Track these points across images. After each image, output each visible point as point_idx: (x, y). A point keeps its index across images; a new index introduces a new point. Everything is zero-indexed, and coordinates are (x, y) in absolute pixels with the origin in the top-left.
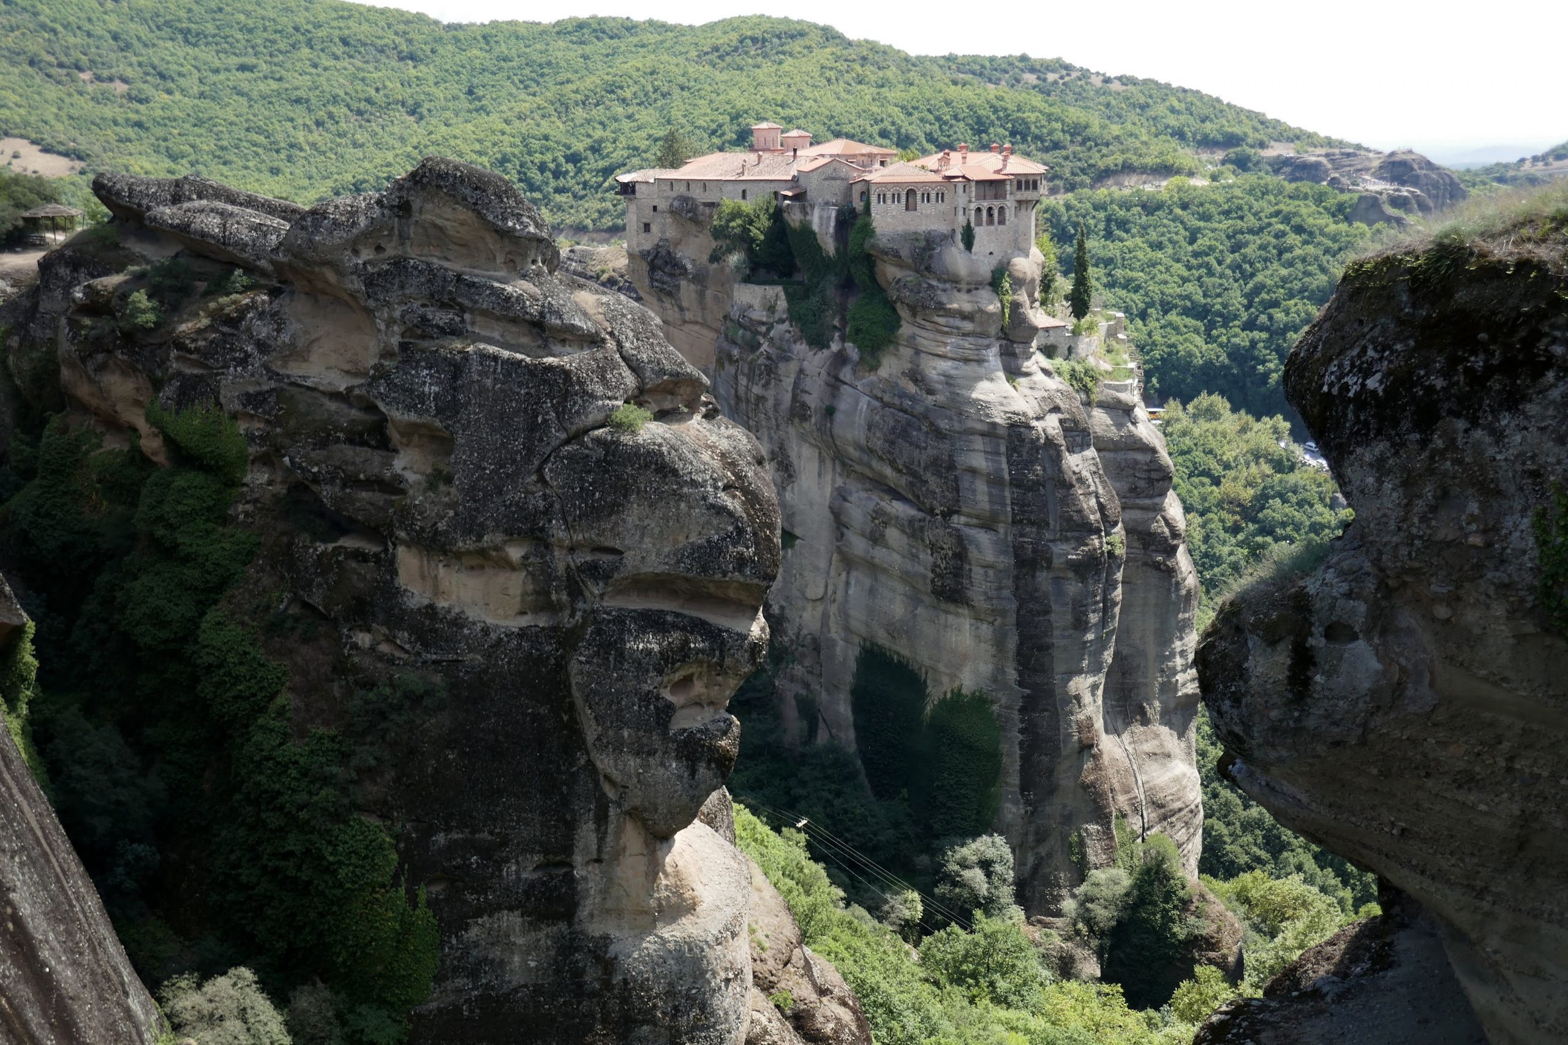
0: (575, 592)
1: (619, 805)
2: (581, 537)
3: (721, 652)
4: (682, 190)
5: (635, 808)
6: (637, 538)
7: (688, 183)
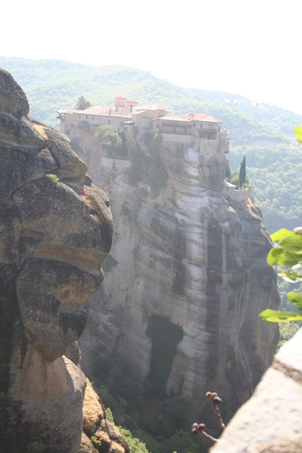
0: (22, 249)
1: (32, 343)
2: (27, 226)
3: (83, 281)
4: (84, 118)
5: (39, 346)
6: (51, 229)
7: (87, 116)
